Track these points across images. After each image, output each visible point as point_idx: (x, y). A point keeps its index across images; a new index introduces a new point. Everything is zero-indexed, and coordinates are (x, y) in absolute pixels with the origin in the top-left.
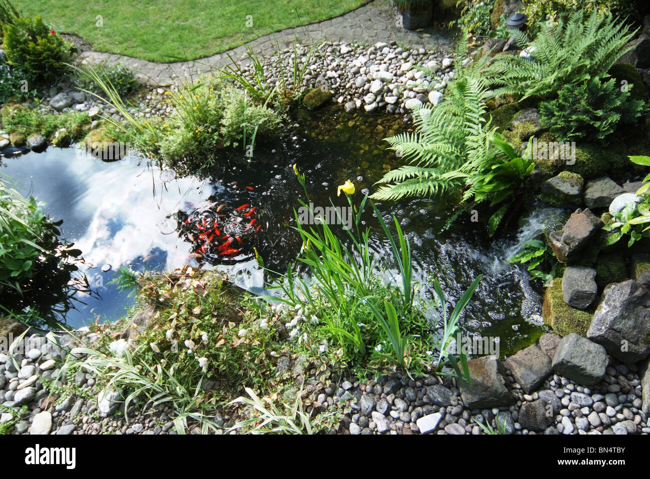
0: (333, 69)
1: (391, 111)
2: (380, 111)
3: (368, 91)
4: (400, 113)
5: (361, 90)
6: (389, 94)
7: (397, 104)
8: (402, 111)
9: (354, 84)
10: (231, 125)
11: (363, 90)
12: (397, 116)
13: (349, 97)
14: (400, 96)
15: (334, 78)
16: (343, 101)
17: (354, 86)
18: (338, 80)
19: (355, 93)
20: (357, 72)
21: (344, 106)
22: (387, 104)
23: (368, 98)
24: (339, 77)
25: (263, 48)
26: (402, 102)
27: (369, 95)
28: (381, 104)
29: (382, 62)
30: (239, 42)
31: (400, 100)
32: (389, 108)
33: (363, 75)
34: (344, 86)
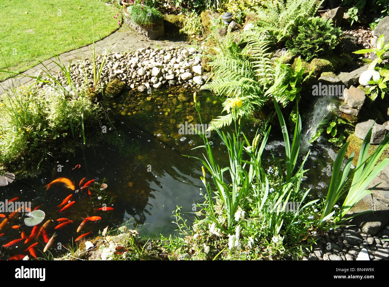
0: (117, 68)
1: (174, 84)
2: (165, 86)
3: (151, 76)
4: (179, 84)
5: (145, 77)
6: (167, 74)
7: (175, 79)
8: (180, 82)
9: (137, 74)
10: (58, 119)
11: (147, 76)
12: (178, 86)
13: (137, 83)
14: (175, 74)
15: (120, 74)
16: (135, 87)
17: (138, 76)
18: (124, 74)
19: (141, 80)
20: (136, 68)
21: (137, 89)
22: (169, 80)
23: (153, 80)
24: (124, 73)
25: (51, 67)
26: (178, 77)
27: (153, 78)
28: (164, 82)
29: (149, 58)
30: (27, 68)
31: (176, 76)
32: (171, 82)
33: (142, 68)
34: (131, 78)
